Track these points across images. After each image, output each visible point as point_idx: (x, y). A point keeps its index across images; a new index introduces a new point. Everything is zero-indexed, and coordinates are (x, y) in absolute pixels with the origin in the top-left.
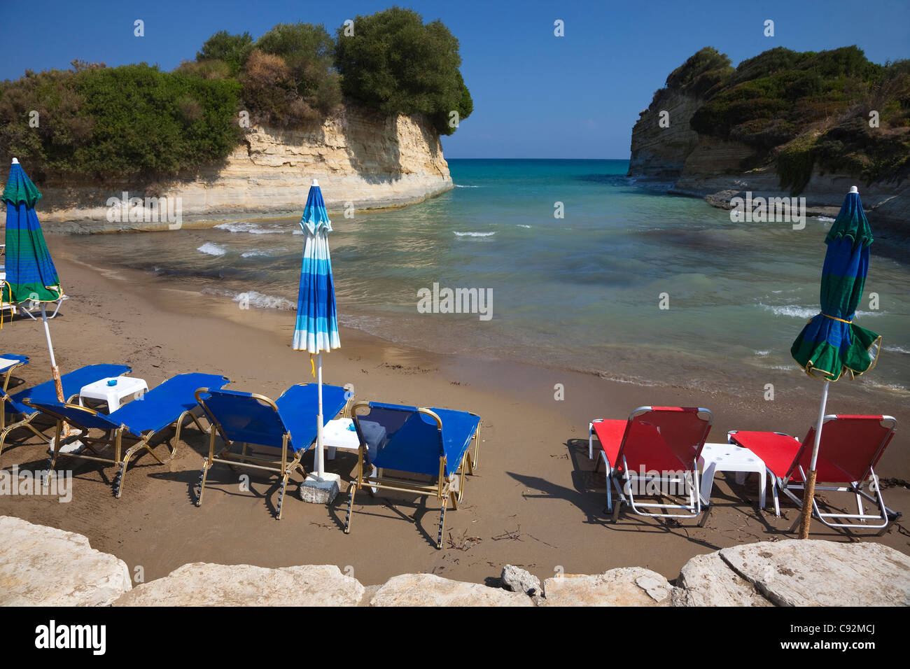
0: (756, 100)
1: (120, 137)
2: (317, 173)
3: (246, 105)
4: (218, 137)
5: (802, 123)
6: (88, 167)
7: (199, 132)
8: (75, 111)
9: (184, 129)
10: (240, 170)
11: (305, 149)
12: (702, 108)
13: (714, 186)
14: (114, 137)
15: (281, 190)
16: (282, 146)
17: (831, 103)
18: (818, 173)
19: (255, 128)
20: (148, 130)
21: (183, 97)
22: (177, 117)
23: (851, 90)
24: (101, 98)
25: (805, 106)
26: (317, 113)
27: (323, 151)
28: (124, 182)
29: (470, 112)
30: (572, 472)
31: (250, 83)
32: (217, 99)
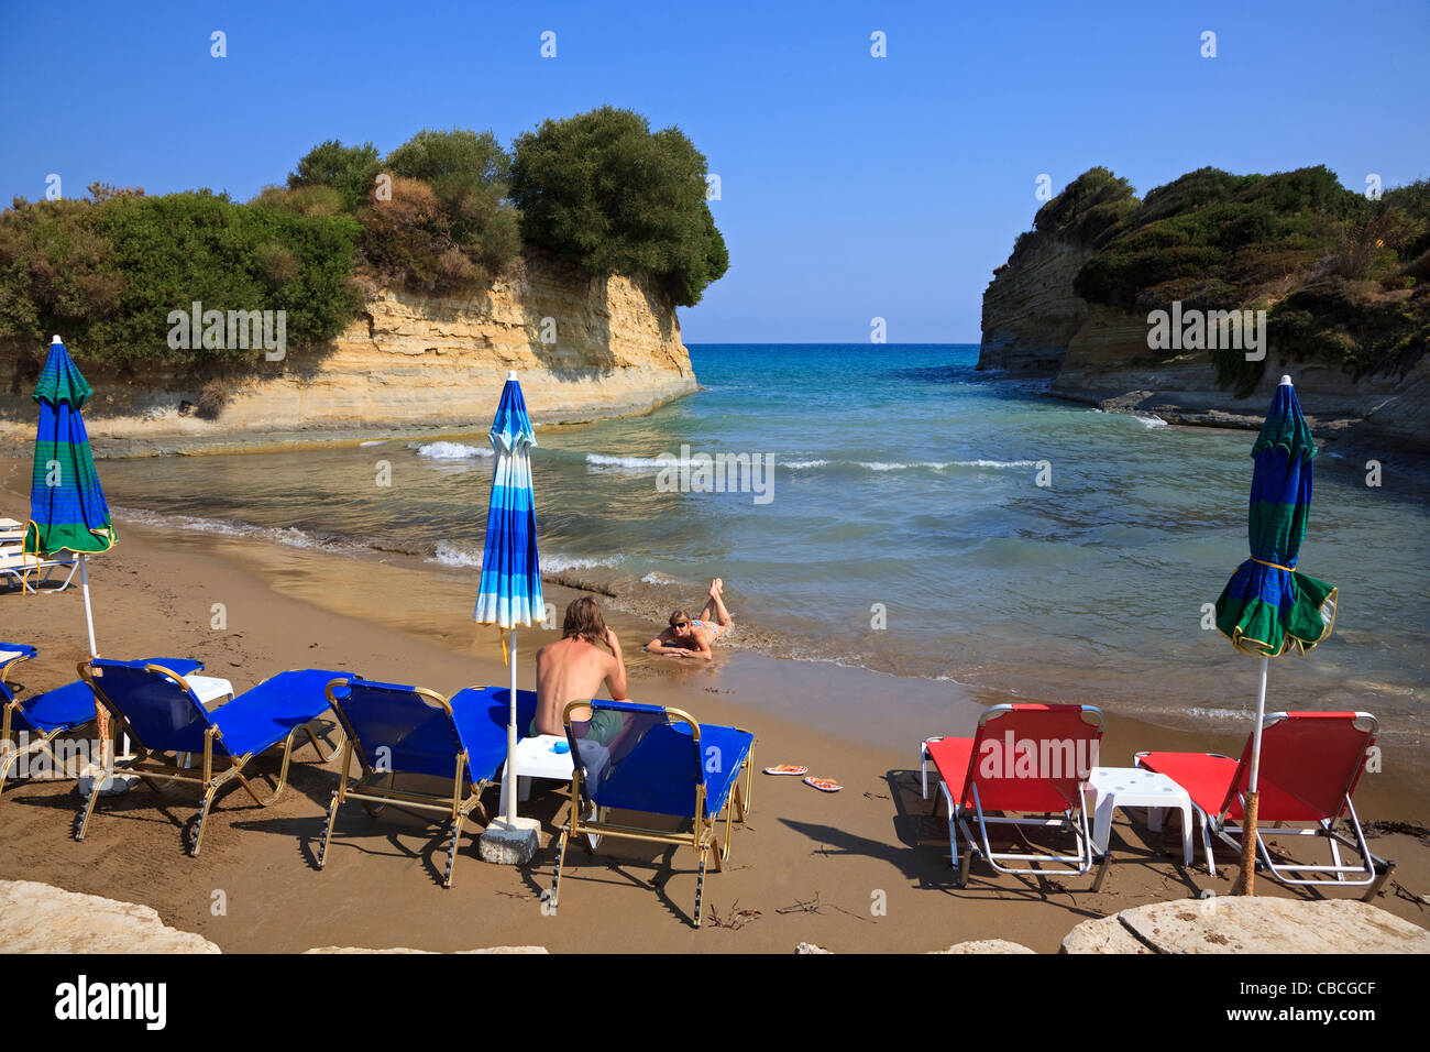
0: (1174, 248)
1: (165, 305)
2: (481, 366)
3: (367, 257)
4: (323, 307)
5: (1247, 284)
6: (111, 353)
7: (292, 299)
8: (95, 264)
9: (268, 294)
10: (355, 359)
11: (461, 326)
12: (1092, 262)
13: (1115, 385)
14: (155, 306)
15: (422, 392)
16: (424, 323)
17: (1291, 253)
18: (1277, 362)
19: (382, 293)
20: (210, 295)
21: (267, 244)
22: (256, 274)
23: (1321, 233)
24: (136, 244)
25: (1252, 259)
26: (480, 271)
27: (490, 330)
28: (166, 377)
29: (724, 271)
30: (895, 818)
31: (375, 222)
32: (323, 248)
